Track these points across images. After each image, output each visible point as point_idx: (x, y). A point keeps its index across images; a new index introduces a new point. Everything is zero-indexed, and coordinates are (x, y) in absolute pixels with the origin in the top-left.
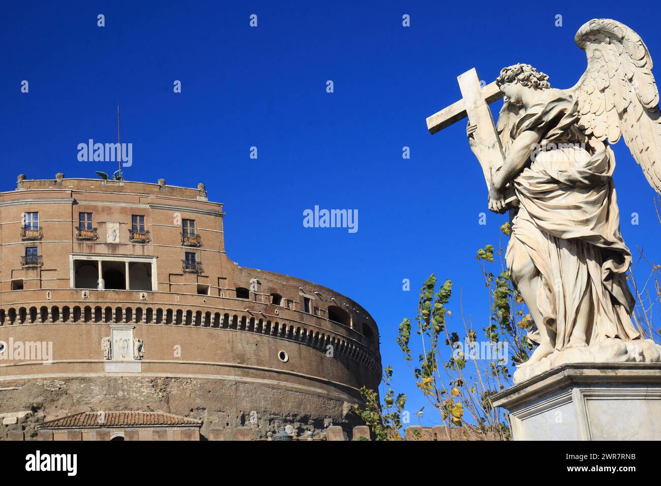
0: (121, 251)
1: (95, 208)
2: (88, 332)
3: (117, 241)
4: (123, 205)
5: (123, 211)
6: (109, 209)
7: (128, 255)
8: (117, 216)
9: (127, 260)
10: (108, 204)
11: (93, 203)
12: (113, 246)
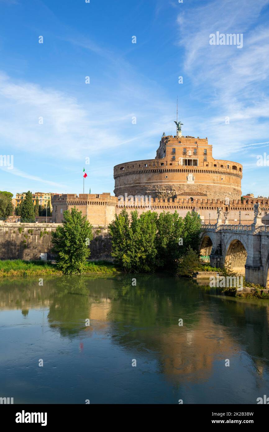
0: (191, 157)
1: (187, 147)
2: (184, 175)
3: (191, 155)
4: (192, 146)
5: (192, 148)
6: (189, 147)
7: (193, 158)
8: (191, 149)
9: (193, 159)
10: (189, 146)
11: (186, 146)
12: (190, 156)
